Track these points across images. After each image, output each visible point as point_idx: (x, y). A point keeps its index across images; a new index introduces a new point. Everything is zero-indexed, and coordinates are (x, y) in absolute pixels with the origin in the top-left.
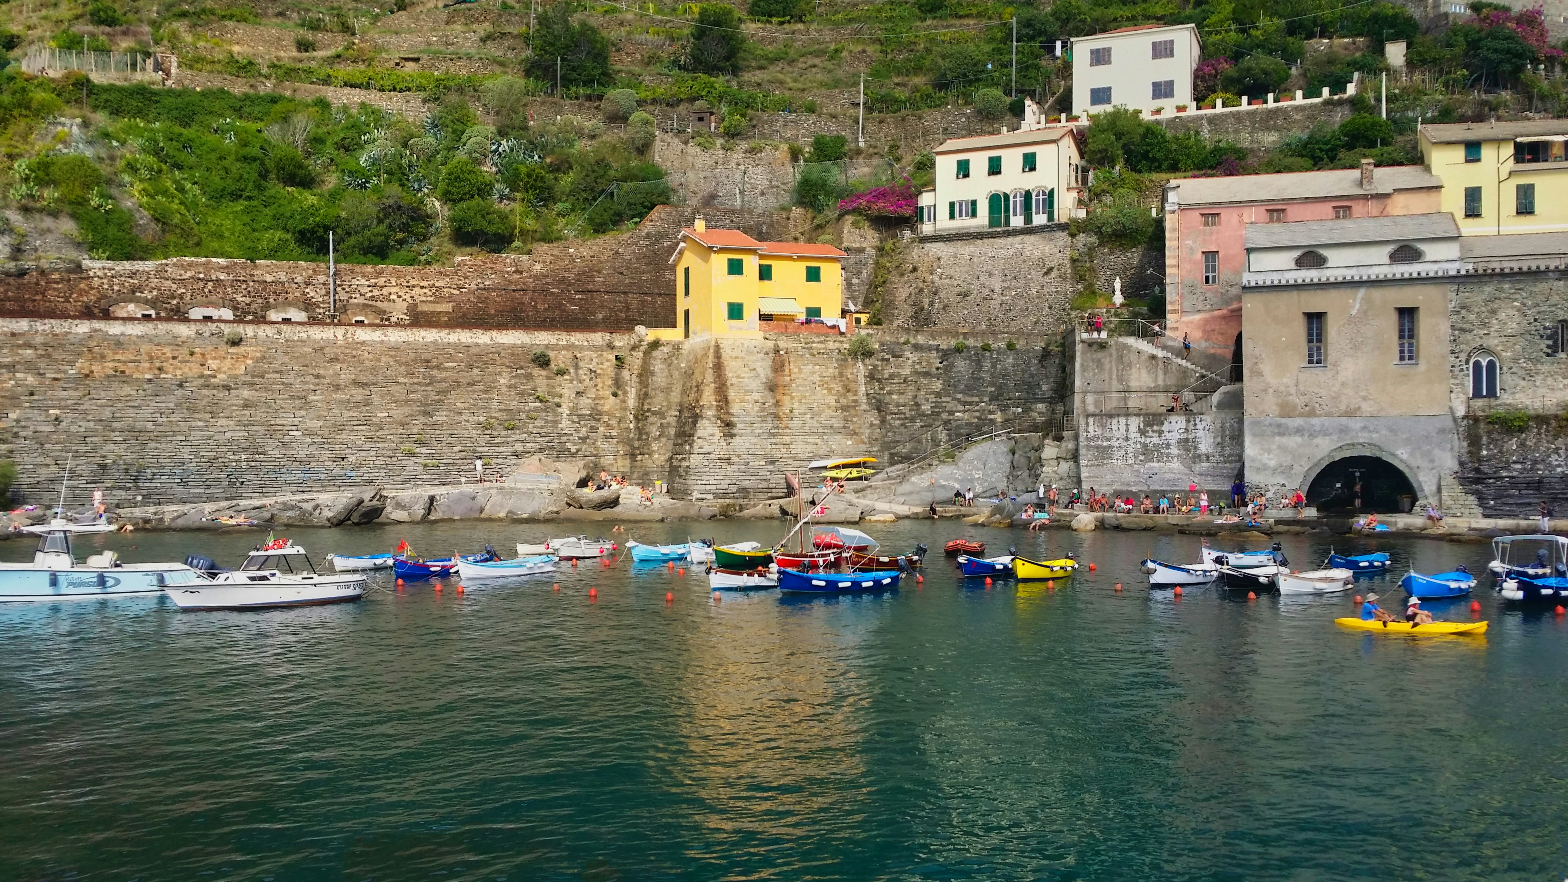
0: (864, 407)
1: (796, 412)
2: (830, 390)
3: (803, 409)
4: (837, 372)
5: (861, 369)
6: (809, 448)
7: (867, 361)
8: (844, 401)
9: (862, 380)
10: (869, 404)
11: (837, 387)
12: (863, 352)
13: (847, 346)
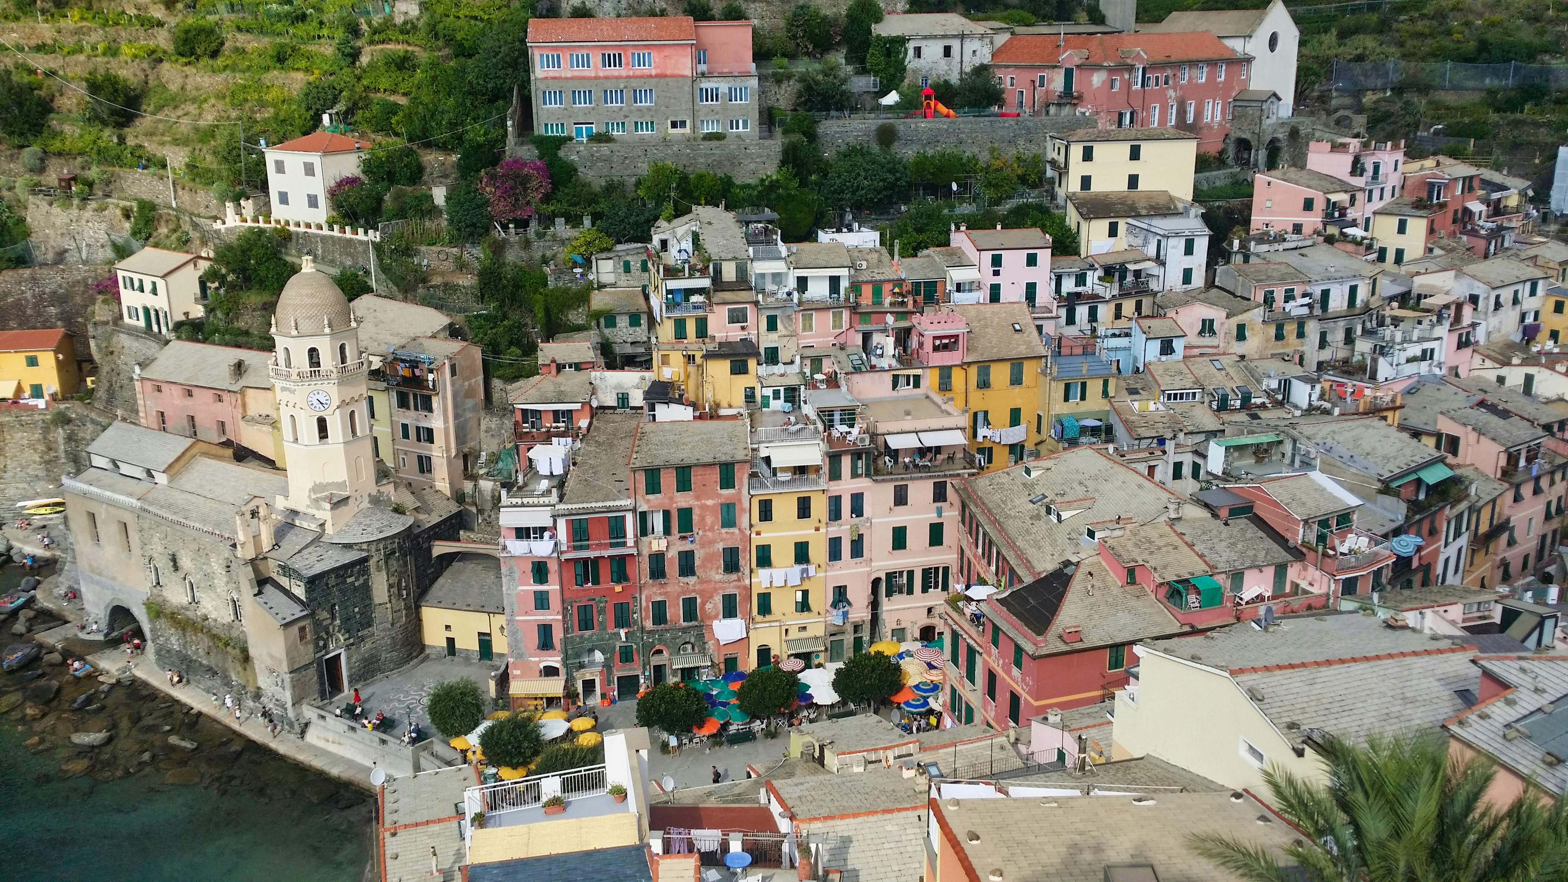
0: (63, 460)
1: (9, 467)
2: (35, 450)
3: (14, 465)
4: (41, 437)
5: (60, 434)
6: (19, 492)
7: (66, 427)
8: (47, 457)
9: (61, 441)
10: (67, 458)
11: (41, 448)
12: (63, 420)
13: (49, 417)
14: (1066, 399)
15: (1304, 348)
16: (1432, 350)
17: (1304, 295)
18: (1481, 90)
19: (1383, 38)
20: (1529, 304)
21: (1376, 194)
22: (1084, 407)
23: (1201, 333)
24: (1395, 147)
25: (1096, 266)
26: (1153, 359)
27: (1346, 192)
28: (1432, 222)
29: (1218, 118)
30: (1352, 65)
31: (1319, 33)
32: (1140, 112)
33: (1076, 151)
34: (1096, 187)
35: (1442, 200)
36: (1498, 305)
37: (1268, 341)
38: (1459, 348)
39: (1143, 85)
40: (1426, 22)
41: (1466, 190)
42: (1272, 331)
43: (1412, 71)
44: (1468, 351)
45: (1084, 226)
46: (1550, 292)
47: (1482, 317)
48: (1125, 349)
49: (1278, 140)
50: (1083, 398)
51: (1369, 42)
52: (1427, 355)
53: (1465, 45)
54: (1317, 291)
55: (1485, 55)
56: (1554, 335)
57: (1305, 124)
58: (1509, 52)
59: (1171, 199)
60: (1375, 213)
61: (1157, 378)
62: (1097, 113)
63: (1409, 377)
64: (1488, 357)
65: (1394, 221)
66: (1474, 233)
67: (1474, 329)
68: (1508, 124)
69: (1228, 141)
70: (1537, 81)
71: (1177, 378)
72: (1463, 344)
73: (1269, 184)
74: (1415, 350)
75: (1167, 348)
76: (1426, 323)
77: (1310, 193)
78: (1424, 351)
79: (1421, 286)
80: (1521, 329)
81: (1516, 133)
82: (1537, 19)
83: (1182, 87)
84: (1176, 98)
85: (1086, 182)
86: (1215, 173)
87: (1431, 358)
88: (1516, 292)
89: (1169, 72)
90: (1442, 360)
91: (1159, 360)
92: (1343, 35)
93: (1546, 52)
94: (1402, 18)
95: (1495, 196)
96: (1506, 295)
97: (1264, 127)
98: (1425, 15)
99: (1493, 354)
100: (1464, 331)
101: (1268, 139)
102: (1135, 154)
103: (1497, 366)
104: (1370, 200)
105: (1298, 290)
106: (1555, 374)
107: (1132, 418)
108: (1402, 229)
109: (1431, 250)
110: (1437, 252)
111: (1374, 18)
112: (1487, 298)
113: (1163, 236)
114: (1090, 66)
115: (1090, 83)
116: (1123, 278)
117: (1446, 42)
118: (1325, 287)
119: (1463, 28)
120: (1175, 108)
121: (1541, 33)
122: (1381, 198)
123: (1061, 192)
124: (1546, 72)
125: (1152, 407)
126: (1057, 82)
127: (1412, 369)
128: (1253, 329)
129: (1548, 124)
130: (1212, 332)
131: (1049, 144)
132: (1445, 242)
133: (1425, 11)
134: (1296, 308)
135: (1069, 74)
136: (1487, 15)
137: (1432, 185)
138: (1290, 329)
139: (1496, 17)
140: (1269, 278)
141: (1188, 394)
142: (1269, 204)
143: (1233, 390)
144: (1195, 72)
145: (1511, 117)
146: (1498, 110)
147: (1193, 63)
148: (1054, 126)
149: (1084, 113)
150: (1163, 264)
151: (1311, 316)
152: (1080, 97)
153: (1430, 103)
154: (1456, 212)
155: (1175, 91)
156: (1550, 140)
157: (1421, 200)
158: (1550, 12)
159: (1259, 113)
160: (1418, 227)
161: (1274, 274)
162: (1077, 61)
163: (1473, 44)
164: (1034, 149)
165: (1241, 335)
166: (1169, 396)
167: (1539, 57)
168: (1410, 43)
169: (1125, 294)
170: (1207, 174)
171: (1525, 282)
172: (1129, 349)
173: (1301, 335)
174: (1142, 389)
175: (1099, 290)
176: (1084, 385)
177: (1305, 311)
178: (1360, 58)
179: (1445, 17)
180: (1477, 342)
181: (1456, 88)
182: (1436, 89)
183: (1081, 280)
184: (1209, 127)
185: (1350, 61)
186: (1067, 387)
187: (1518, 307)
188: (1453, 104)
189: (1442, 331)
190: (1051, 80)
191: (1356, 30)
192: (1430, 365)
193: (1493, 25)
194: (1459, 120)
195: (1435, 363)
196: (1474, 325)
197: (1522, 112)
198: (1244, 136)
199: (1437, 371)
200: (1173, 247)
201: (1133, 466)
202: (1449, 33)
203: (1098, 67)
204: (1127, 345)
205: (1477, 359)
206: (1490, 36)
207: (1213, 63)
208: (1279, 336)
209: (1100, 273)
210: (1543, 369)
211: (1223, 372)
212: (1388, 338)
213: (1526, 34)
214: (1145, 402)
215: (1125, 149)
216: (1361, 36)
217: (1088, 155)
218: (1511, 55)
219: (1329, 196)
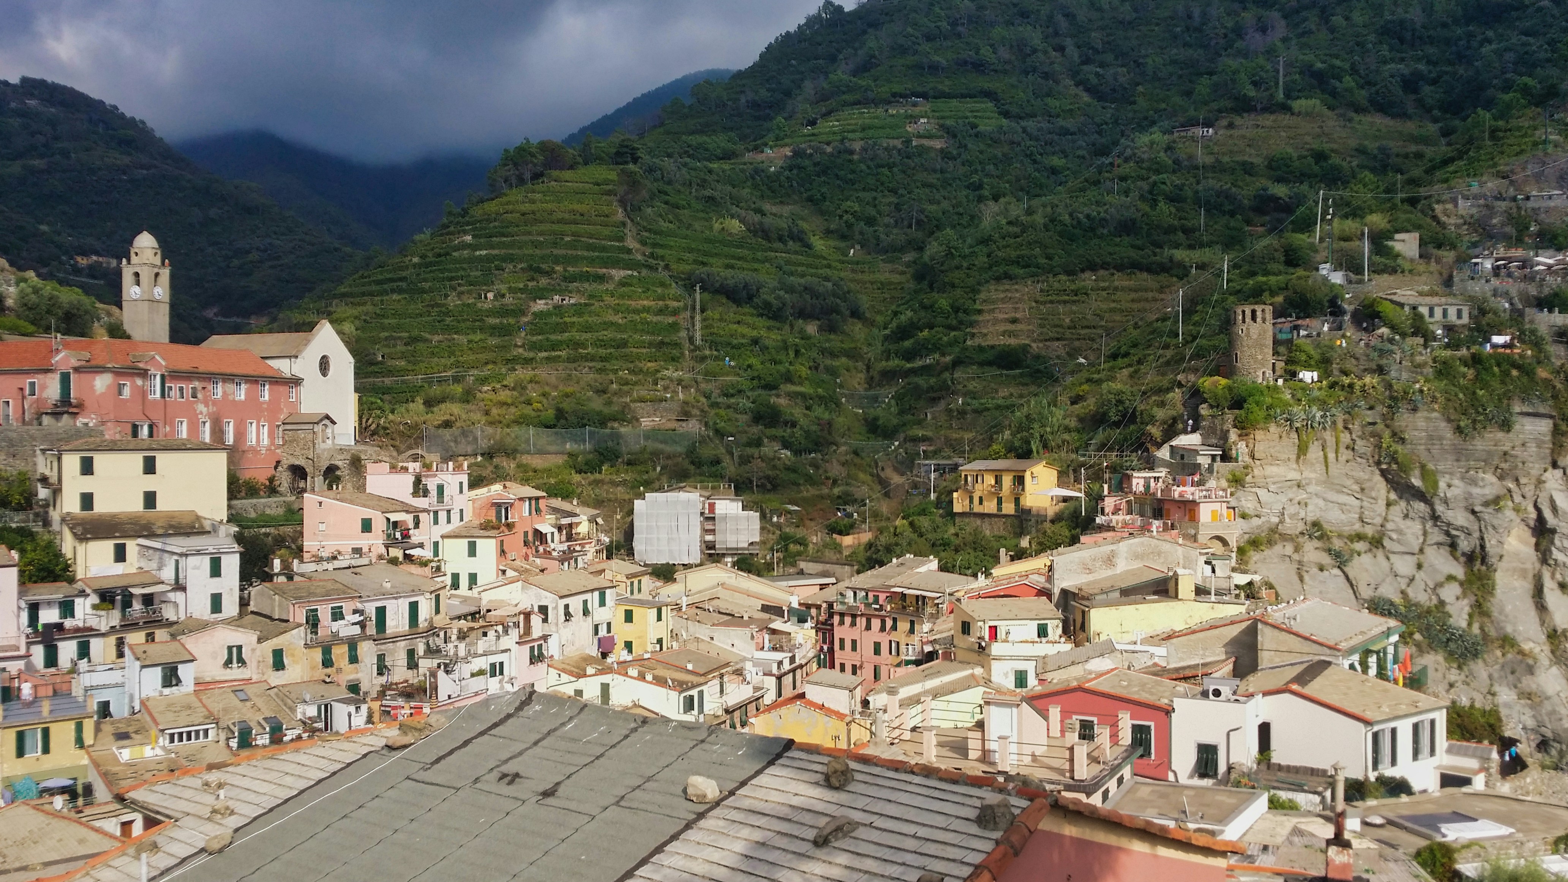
14: (20, 752)
15: (359, 675)
16: (501, 664)
17: (355, 612)
18: (562, 453)
19: (468, 407)
20: (601, 615)
21: (442, 516)
22: (49, 762)
23: (228, 663)
24: (458, 468)
25: (88, 591)
26: (152, 694)
27: (407, 512)
28: (502, 541)
29: (266, 441)
30: (440, 431)
31: (407, 401)
32: (161, 425)
33: (72, 462)
34: (101, 507)
35: (510, 520)
36: (568, 615)
37: (313, 668)
38: (532, 663)
39: (163, 395)
40: (508, 392)
41: (534, 512)
42: (317, 655)
43: (498, 437)
44: (542, 667)
45: (81, 548)
46: (620, 601)
47: (554, 629)
48: (117, 686)
49: (337, 468)
50: (46, 750)
51: (455, 409)
52: (496, 670)
53: (543, 413)
54: (370, 609)
55: (563, 422)
56: (629, 646)
57: (368, 451)
58: (583, 418)
59: (198, 518)
60: (443, 537)
61: (156, 715)
62: (103, 423)
63: (477, 694)
64: (564, 671)
65: (464, 543)
66: (547, 554)
67: (546, 641)
68: (590, 484)
69: (280, 468)
70: (610, 444)
71: (184, 713)
72: (536, 658)
73: (320, 503)
74: (482, 663)
75: (171, 677)
76: (491, 634)
77: (368, 513)
78: (493, 666)
79: (490, 601)
80: (596, 642)
81: (597, 491)
82: (604, 392)
83: (215, 403)
84: (209, 415)
85: (87, 500)
86: (263, 500)
87: (501, 673)
88: (585, 602)
89: (196, 384)
90: (513, 675)
91: (161, 692)
92: (429, 404)
93: (615, 420)
94: (485, 388)
95: (565, 521)
96: (576, 604)
97: (318, 451)
98: (506, 386)
99: (568, 667)
100: (536, 644)
101: (324, 465)
102: (150, 467)
103: (574, 679)
104: (436, 522)
105: (347, 607)
106: (628, 679)
107: (115, 769)
108: (472, 551)
109: (504, 572)
110: (510, 573)
111: (458, 389)
112: (556, 608)
113: (181, 555)
114: (91, 368)
115: (92, 387)
116: (127, 604)
117: (528, 410)
118: (380, 604)
119: (541, 398)
120: (208, 425)
121: (609, 403)
122: (449, 521)
123: (55, 516)
124: (616, 436)
125: (148, 752)
126: (51, 389)
127: (478, 683)
128: (293, 655)
129: (624, 483)
130: (241, 661)
131: (40, 460)
132: (518, 563)
133: (505, 383)
134: (346, 628)
135: (65, 379)
136: (561, 387)
137: (499, 505)
138: (340, 653)
139: (569, 390)
140: (310, 594)
141: (197, 732)
142: (322, 527)
143: (259, 723)
144: (230, 387)
145: (591, 477)
146: (580, 472)
147: (228, 378)
148: (46, 437)
149: (87, 424)
150: (183, 589)
151: (364, 637)
152: (80, 406)
153: (519, 466)
154: (526, 534)
155: (207, 405)
156: (627, 497)
157: (489, 521)
158: (614, 386)
159: (311, 436)
160: (487, 547)
161: (318, 591)
162: (74, 362)
163: (551, 413)
164: (20, 465)
165: (279, 664)
166: (172, 736)
167: (609, 425)
168: (495, 411)
169: (129, 626)
170: (254, 501)
171: (592, 591)
172: (122, 685)
173: (354, 659)
174: (136, 732)
175: (93, 622)
176: (46, 733)
177: (357, 630)
178: (447, 424)
179: (524, 388)
180: (552, 656)
181: (541, 452)
182: (522, 453)
183: (67, 609)
184: (255, 450)
185: (438, 427)
186: (21, 738)
187: (589, 619)
188: (539, 467)
189: (510, 640)
190: (43, 387)
191: (442, 400)
192: (501, 681)
193: (567, 395)
194: (545, 481)
195: (506, 679)
196: (545, 638)
197: (600, 473)
198: (297, 463)
199: (508, 687)
200: (196, 568)
201: (97, 824)
202: (529, 403)
203: (100, 369)
204: (120, 680)
205: (553, 672)
206: (566, 405)
207: (254, 380)
208: (327, 662)
209: (94, 599)
210: (616, 676)
211: (248, 704)
212: (451, 653)
213: (597, 404)
214: (137, 748)
215: (137, 460)
216: (448, 404)
217: (87, 468)
218: (585, 421)
219: (388, 515)
